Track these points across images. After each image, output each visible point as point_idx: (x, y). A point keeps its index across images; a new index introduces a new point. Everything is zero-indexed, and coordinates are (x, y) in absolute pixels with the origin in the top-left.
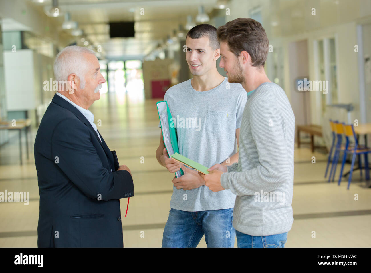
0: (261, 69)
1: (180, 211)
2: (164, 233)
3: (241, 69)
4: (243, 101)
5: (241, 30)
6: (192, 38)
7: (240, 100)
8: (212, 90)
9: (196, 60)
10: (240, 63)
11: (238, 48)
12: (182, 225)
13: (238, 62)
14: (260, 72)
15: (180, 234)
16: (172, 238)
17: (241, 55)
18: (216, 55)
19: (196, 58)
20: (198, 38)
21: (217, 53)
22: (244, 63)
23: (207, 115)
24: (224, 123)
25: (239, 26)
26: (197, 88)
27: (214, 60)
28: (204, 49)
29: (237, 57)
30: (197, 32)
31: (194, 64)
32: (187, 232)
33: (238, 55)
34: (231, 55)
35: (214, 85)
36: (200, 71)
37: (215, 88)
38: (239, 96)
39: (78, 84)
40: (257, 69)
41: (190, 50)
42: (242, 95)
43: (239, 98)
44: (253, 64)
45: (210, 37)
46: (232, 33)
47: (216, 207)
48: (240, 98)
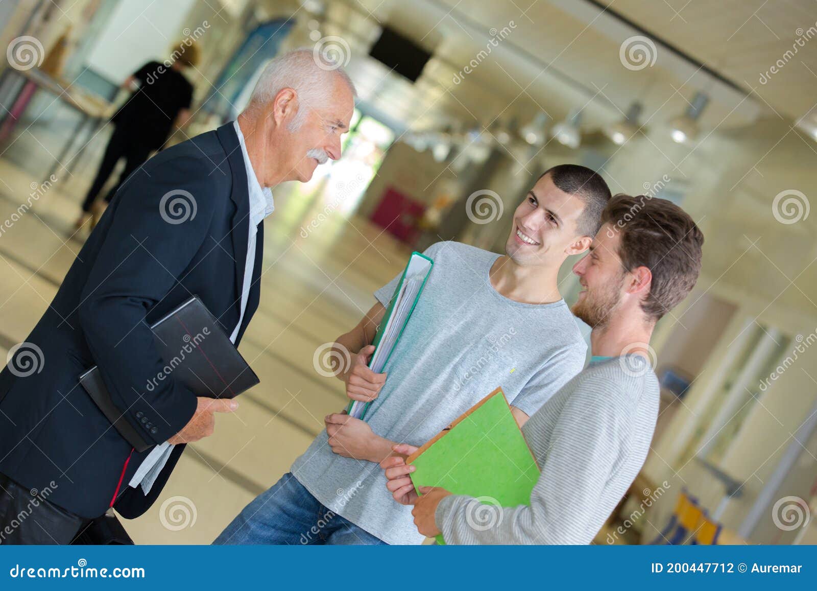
0: (650, 323)
1: (302, 487)
2: (248, 509)
3: (616, 298)
4: (560, 363)
5: (666, 227)
6: (554, 182)
7: (557, 359)
8: (520, 304)
9: (534, 228)
10: (621, 287)
11: (638, 256)
12: (289, 515)
13: (618, 282)
14: (646, 328)
15: (273, 530)
16: (253, 527)
17: (635, 273)
18: (576, 245)
19: (535, 225)
20: (566, 191)
21: (580, 242)
22: (630, 291)
23: (477, 343)
24: (496, 380)
25: (666, 216)
26: (496, 281)
27: (565, 251)
28: (562, 220)
29: (625, 272)
30: (572, 178)
31: (523, 234)
32: (288, 536)
33: (628, 269)
34: (613, 261)
35: (531, 298)
36: (527, 254)
37: (527, 305)
38: (561, 351)
39: (287, 117)
40: (644, 319)
41: (534, 203)
42: (567, 353)
43: (557, 352)
44: (644, 303)
45: (590, 205)
46: (643, 220)
47: (372, 528)
48: (558, 355)
